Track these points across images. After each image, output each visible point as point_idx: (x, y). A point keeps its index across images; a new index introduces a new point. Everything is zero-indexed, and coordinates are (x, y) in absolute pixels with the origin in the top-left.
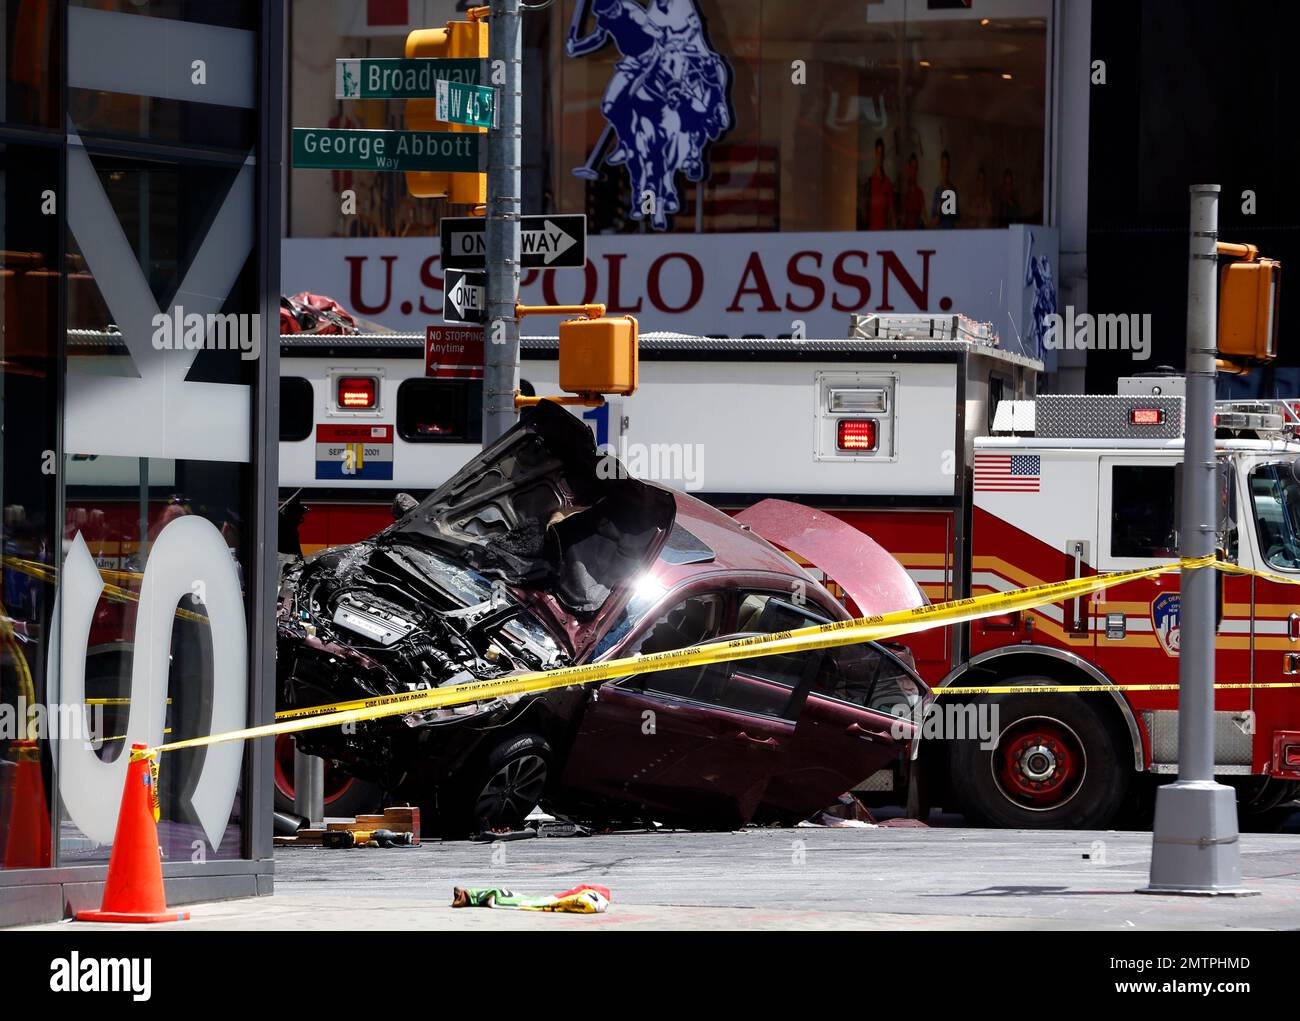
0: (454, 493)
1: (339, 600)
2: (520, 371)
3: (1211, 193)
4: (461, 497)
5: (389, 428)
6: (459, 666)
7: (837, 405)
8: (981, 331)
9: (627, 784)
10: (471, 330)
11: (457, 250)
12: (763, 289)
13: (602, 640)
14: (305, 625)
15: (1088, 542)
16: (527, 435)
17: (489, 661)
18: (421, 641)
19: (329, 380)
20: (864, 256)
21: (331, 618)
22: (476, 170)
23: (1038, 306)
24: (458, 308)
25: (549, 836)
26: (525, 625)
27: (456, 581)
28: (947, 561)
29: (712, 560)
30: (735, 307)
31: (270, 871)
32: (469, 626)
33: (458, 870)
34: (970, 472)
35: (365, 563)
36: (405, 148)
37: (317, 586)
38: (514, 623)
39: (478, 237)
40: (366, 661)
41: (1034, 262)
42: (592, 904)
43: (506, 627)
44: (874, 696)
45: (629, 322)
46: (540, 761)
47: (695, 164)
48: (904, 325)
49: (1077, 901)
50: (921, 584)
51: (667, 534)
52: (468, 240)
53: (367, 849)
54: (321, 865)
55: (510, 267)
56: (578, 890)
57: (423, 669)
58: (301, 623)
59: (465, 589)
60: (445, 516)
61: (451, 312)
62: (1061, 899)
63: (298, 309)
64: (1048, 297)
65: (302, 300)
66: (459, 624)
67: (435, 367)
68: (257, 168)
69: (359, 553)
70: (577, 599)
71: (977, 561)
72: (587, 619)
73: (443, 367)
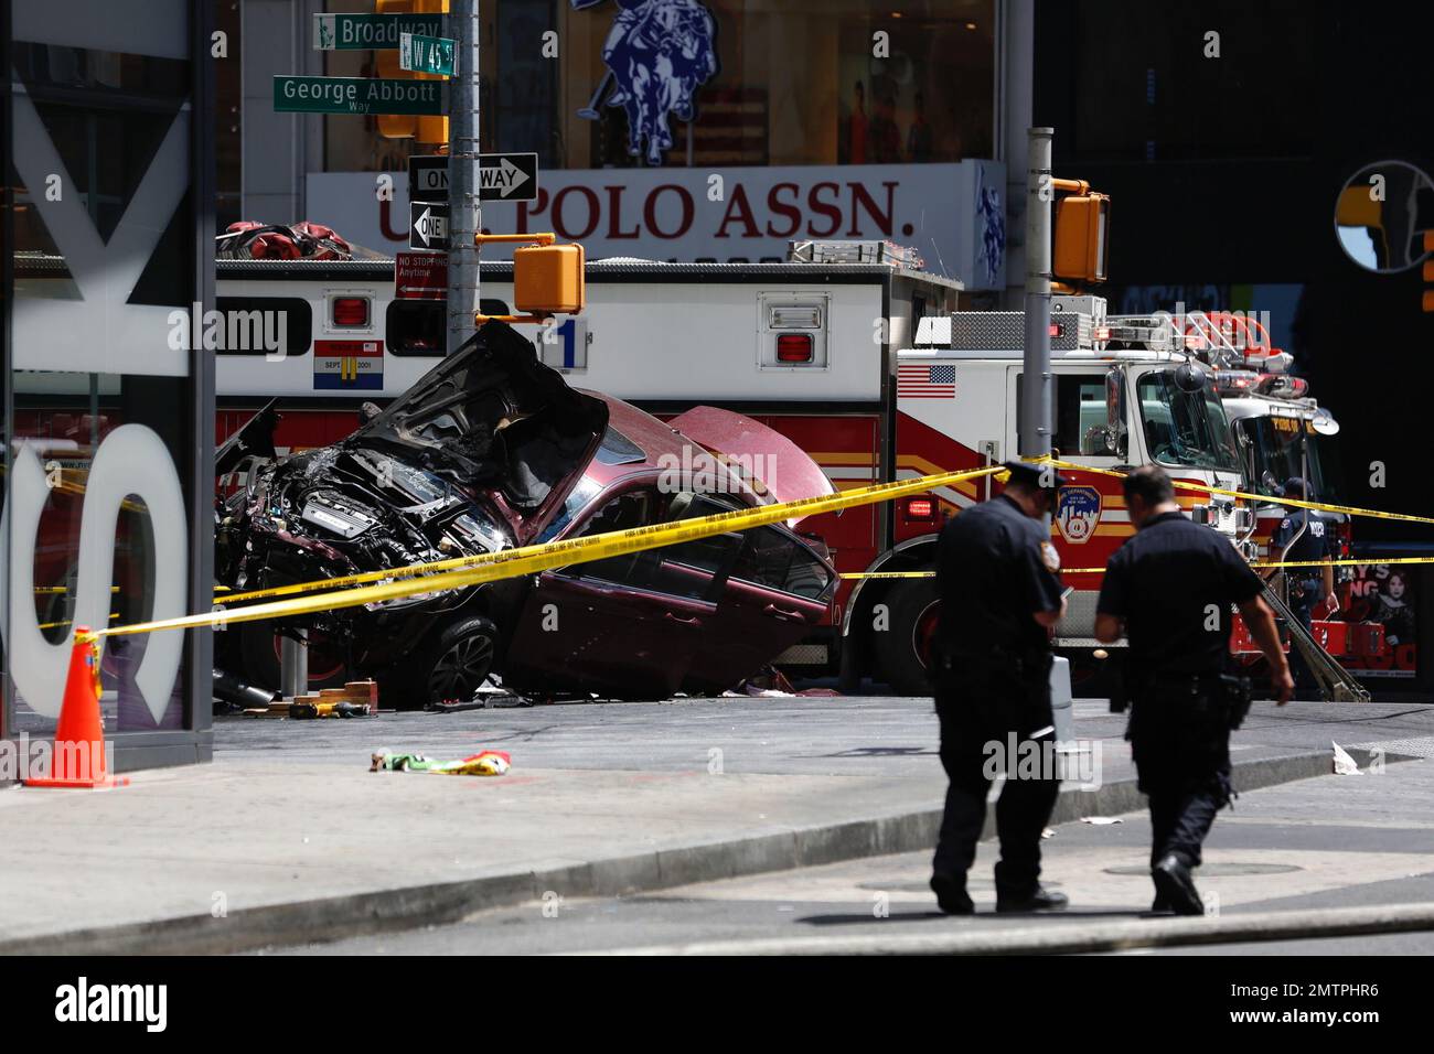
0: (412, 402)
1: (307, 498)
2: (480, 292)
3: (1045, 135)
4: (420, 404)
5: (380, 343)
6: (415, 556)
7: (777, 322)
8: (906, 255)
9: (567, 660)
10: (436, 256)
11: (423, 185)
12: (747, 217)
13: (543, 532)
14: (277, 520)
15: (998, 442)
16: (478, 350)
17: (442, 552)
18: (381, 534)
19: (325, 301)
20: (835, 187)
21: (300, 514)
22: (439, 113)
23: (988, 233)
24: (424, 237)
25: (495, 707)
26: (475, 519)
27: (416, 481)
28: (874, 460)
29: (643, 461)
30: (722, 234)
31: (209, 740)
32: (424, 520)
33: (400, 738)
34: (894, 380)
35: (332, 465)
36: (375, 94)
37: (288, 485)
38: (465, 518)
39: (442, 173)
40: (331, 552)
41: (984, 193)
42: (494, 768)
43: (457, 521)
44: (788, 579)
45: (575, 249)
46: (487, 640)
47: (686, 106)
48: (836, 250)
49: (927, 760)
50: (834, 480)
51: (602, 437)
52: (433, 176)
53: (329, 720)
54: (281, 734)
55: (470, 200)
56: (481, 756)
57: (382, 559)
58: (273, 519)
59: (421, 488)
60: (404, 422)
61: (417, 241)
62: (914, 759)
63: (299, 237)
64: (997, 223)
65: (302, 228)
66: (415, 519)
67: (404, 289)
68: (192, 114)
69: (328, 455)
70: (522, 496)
71: (901, 459)
72: (530, 514)
73: (410, 289)
